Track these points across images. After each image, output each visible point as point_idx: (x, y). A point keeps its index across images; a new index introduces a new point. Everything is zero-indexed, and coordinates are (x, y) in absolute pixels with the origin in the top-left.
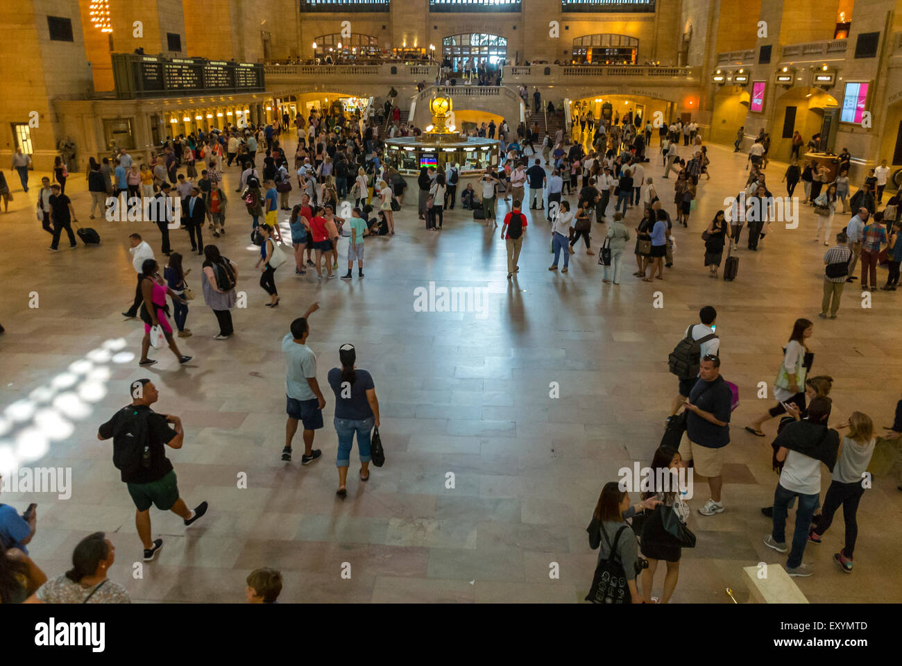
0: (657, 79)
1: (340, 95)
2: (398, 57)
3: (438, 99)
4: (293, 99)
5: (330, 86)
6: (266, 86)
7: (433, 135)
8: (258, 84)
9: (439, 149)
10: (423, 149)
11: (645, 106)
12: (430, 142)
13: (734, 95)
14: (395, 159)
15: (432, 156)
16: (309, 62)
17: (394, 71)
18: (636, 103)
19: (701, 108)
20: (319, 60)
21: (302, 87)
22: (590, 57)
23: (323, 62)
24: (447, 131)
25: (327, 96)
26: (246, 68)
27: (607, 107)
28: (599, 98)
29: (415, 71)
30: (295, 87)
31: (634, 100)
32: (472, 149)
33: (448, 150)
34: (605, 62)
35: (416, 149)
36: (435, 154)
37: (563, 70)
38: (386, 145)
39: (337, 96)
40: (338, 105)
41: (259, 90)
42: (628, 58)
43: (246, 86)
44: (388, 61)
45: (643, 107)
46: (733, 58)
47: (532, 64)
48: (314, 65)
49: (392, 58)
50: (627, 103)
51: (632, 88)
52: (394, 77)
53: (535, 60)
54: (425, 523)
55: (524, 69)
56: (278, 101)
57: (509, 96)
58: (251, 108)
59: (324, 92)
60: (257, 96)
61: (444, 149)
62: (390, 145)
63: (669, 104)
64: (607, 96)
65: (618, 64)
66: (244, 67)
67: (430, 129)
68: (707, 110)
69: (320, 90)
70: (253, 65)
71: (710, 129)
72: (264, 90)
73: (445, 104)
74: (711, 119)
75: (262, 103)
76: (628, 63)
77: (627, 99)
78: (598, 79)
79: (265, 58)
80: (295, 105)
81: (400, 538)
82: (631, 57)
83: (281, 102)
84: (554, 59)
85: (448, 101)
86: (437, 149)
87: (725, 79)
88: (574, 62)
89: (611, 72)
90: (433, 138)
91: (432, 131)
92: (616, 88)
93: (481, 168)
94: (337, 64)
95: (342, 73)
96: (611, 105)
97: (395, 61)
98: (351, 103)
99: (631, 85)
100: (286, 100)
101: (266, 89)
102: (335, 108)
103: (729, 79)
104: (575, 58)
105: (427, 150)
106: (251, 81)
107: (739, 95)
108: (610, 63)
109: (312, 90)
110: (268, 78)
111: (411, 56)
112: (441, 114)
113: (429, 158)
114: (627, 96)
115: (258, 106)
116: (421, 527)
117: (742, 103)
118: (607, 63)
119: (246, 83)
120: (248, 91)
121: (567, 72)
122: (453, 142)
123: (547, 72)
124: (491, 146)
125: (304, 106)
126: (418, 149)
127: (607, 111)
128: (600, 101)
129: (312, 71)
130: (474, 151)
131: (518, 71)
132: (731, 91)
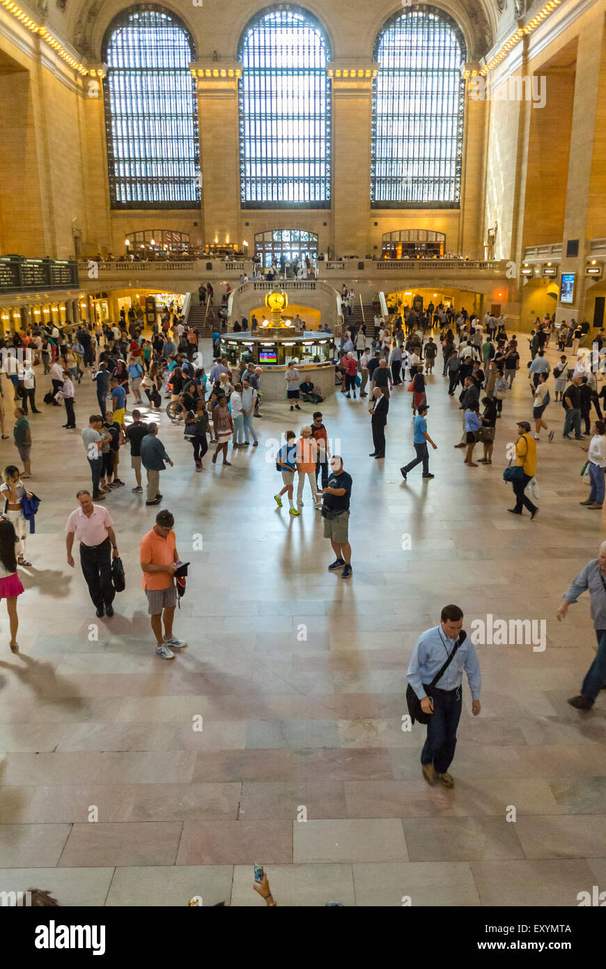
0: (465, 272)
1: (152, 291)
2: (211, 254)
3: (274, 294)
4: (105, 295)
5: (145, 282)
6: (80, 282)
7: (269, 330)
8: (72, 281)
9: (279, 344)
10: (262, 344)
11: (453, 298)
12: (268, 337)
13: (542, 287)
14: (233, 354)
15: (272, 350)
16: (122, 259)
17: (209, 267)
18: (444, 296)
19: (510, 300)
20: (132, 256)
21: (117, 283)
22: (400, 252)
23: (137, 259)
24: (283, 325)
25: (139, 293)
26: (61, 265)
27: (418, 299)
28: (408, 292)
29: (230, 267)
30: (109, 284)
31: (443, 293)
32: (311, 343)
33: (287, 344)
34: (416, 257)
35: (255, 345)
36: (274, 349)
37: (376, 265)
38: (223, 341)
39: (150, 293)
40: (151, 301)
41: (74, 287)
42: (437, 252)
43: (61, 283)
44: (202, 257)
45: (451, 299)
46: (540, 252)
47: (344, 259)
48: (127, 262)
49: (205, 254)
50: (435, 295)
51: (444, 282)
52: (209, 273)
53: (346, 255)
54: (374, 722)
55: (338, 264)
56: (91, 297)
57: (326, 291)
58: (66, 305)
59: (139, 288)
60: (71, 293)
61: (283, 344)
62: (227, 341)
63: (478, 296)
64: (416, 290)
65: (427, 258)
66: (58, 265)
67: (265, 324)
68: (516, 301)
69: (135, 286)
70: (67, 262)
71: (520, 319)
72: (78, 287)
73: (281, 299)
74: (521, 310)
75: (77, 299)
76: (438, 257)
77: (436, 292)
78: (408, 273)
79: (76, 254)
80: (106, 301)
81: (354, 740)
82: (439, 251)
83: (94, 299)
84: (365, 255)
85: (284, 296)
86: (276, 343)
87: (533, 272)
88: (386, 257)
89: (424, 266)
90: (269, 332)
91: (268, 326)
92: (428, 282)
93: (319, 361)
94: (152, 260)
95: (157, 269)
96: (422, 298)
97: (208, 257)
98: (163, 299)
99: (443, 278)
100: (98, 296)
101: (80, 285)
102: (148, 304)
103: (537, 271)
104: (385, 252)
105: (266, 344)
106: (65, 276)
107: (546, 287)
108: (420, 257)
109: (126, 286)
110: (82, 275)
111: (223, 252)
112: (277, 310)
113: (268, 353)
114: (436, 289)
115: (73, 303)
116: (371, 728)
117: (548, 294)
118: (418, 257)
119: (61, 280)
120: (62, 288)
121: (379, 266)
122: (290, 336)
123: (361, 266)
124: (328, 339)
125: (116, 303)
126: (257, 344)
127: (418, 304)
128: (410, 294)
129: (126, 267)
130: (313, 344)
131: (332, 266)
132: (539, 283)
